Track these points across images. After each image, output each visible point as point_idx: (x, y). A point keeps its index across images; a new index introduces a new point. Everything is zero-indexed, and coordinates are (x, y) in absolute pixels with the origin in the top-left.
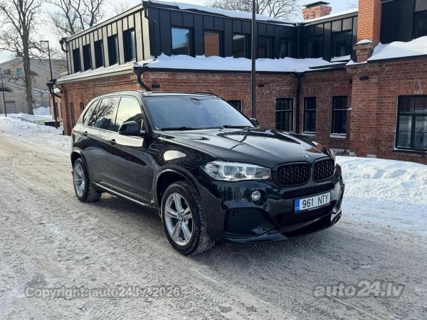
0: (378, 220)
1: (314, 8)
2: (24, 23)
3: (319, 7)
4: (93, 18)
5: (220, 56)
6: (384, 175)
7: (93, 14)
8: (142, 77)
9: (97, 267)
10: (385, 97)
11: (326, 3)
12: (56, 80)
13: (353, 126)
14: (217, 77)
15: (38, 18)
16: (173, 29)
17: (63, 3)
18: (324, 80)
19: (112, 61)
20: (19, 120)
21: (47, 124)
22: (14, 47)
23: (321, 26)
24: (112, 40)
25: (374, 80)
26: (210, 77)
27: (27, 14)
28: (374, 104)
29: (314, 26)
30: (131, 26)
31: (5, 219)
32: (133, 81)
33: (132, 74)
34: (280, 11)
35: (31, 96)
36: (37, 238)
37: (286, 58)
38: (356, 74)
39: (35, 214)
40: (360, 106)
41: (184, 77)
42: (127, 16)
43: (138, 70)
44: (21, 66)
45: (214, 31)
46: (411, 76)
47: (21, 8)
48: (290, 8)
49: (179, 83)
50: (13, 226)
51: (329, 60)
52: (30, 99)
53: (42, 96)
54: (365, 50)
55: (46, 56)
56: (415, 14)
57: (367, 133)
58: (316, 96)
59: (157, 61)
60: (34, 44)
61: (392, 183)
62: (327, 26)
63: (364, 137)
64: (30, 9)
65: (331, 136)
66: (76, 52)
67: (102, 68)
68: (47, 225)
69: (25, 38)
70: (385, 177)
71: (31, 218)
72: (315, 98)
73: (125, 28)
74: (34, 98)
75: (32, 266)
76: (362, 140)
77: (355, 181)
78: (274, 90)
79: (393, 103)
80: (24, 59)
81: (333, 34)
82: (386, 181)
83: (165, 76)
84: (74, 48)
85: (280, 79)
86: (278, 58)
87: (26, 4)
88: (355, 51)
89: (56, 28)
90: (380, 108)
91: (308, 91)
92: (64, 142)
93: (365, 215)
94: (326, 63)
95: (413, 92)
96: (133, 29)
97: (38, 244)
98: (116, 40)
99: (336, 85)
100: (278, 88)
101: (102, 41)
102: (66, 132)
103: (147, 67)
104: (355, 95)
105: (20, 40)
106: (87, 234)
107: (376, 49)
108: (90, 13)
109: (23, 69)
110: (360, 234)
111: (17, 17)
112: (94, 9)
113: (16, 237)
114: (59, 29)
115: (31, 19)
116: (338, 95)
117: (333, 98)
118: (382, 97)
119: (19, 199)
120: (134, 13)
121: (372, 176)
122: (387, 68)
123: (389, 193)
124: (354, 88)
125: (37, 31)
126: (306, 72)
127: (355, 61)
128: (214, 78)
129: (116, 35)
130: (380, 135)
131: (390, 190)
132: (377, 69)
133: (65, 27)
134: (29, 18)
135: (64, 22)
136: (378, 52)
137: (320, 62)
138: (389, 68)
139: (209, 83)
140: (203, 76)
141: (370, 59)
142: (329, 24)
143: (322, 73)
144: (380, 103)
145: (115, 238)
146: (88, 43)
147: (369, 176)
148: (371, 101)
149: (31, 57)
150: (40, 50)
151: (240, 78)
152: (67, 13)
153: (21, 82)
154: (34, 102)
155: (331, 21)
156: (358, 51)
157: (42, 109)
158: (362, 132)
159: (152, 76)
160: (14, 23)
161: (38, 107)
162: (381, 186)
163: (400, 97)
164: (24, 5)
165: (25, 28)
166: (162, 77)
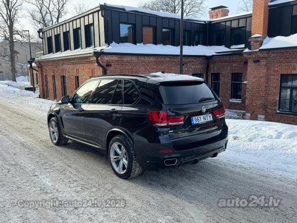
0: (287, 174)
1: (217, 10)
2: (10, 17)
3: (220, 9)
4: (59, 14)
5: (153, 44)
6: (283, 136)
7: (59, 11)
8: (99, 59)
9: (86, 217)
10: (271, 75)
11: (225, 7)
12: (34, 59)
13: (248, 95)
14: (152, 59)
15: (20, 13)
16: (121, 25)
17: (38, 3)
18: (225, 61)
19: (77, 47)
20: (7, 86)
21: (27, 89)
22: (3, 33)
23: (224, 23)
24: (76, 31)
25: (263, 63)
26: (147, 59)
27: (12, 11)
28: (263, 79)
29: (218, 23)
30: (91, 22)
31: (7, 171)
32: (92, 61)
33: (92, 56)
34: (190, 11)
35: (15, 69)
36: (34, 189)
37: (199, 45)
38: (250, 58)
39: (30, 167)
40: (253, 81)
41: (128, 58)
42: (88, 15)
43: (97, 54)
44: (8, 47)
45: (149, 26)
46: (289, 60)
47: (8, 6)
48: (197, 9)
49: (125, 63)
50: (14, 178)
51: (229, 48)
52: (14, 70)
53: (22, 68)
54: (257, 41)
55: (25, 40)
56: (292, 16)
57: (258, 100)
58: (220, 72)
59: (110, 47)
60: (17, 31)
61: (290, 143)
62: (228, 24)
63: (256, 103)
64: (14, 7)
65: (231, 101)
66: (49, 39)
67: (69, 51)
68: (40, 177)
69: (11, 27)
70: (284, 138)
71: (28, 170)
72: (219, 74)
73: (87, 23)
74: (17, 69)
75: (35, 216)
76: (255, 105)
77: (262, 141)
78: (190, 68)
79: (276, 79)
80: (10, 42)
81: (232, 29)
82: (285, 141)
83: (115, 58)
84: (48, 36)
85: (195, 60)
86: (193, 46)
87: (11, 4)
88: (250, 42)
89: (32, 20)
90: (267, 83)
91: (214, 69)
92: (41, 104)
93: (277, 170)
94: (227, 49)
95: (291, 72)
96: (93, 24)
97: (36, 195)
98: (80, 31)
99: (234, 65)
100: (193, 67)
101: (69, 32)
102: (42, 96)
103: (103, 52)
104: (250, 73)
105: (7, 29)
106: (72, 185)
107: (265, 41)
108: (57, 10)
109: (9, 49)
110: (278, 186)
111: (5, 12)
112: (60, 8)
113: (18, 188)
114: (35, 21)
115: (15, 14)
116: (236, 72)
117: (233, 74)
118: (268, 75)
119: (15, 152)
120: (93, 13)
121: (274, 136)
122: (273, 55)
123: (289, 150)
124: (249, 68)
125: (19, 22)
126: (213, 56)
127: (250, 49)
128: (149, 60)
129: (80, 28)
130: (268, 102)
131: (290, 148)
132: (266, 55)
133: (39, 20)
134: (14, 13)
135: (39, 16)
136: (266, 43)
137: (222, 49)
138: (274, 55)
139: (145, 63)
140: (142, 58)
141: (260, 48)
142: (229, 22)
143: (225, 56)
144: (268, 79)
145: (94, 190)
146: (58, 33)
147: (272, 137)
148: (261, 77)
149: (14, 41)
150: (21, 36)
151: (168, 59)
152: (41, 11)
153: (7, 58)
154: (16, 72)
155: (231, 20)
156: (252, 42)
157: (22, 77)
158: (254, 99)
159: (106, 58)
160: (3, 17)
161: (19, 76)
162: (283, 145)
163: (281, 75)
164: (10, 4)
165: (11, 21)
166: (113, 59)
